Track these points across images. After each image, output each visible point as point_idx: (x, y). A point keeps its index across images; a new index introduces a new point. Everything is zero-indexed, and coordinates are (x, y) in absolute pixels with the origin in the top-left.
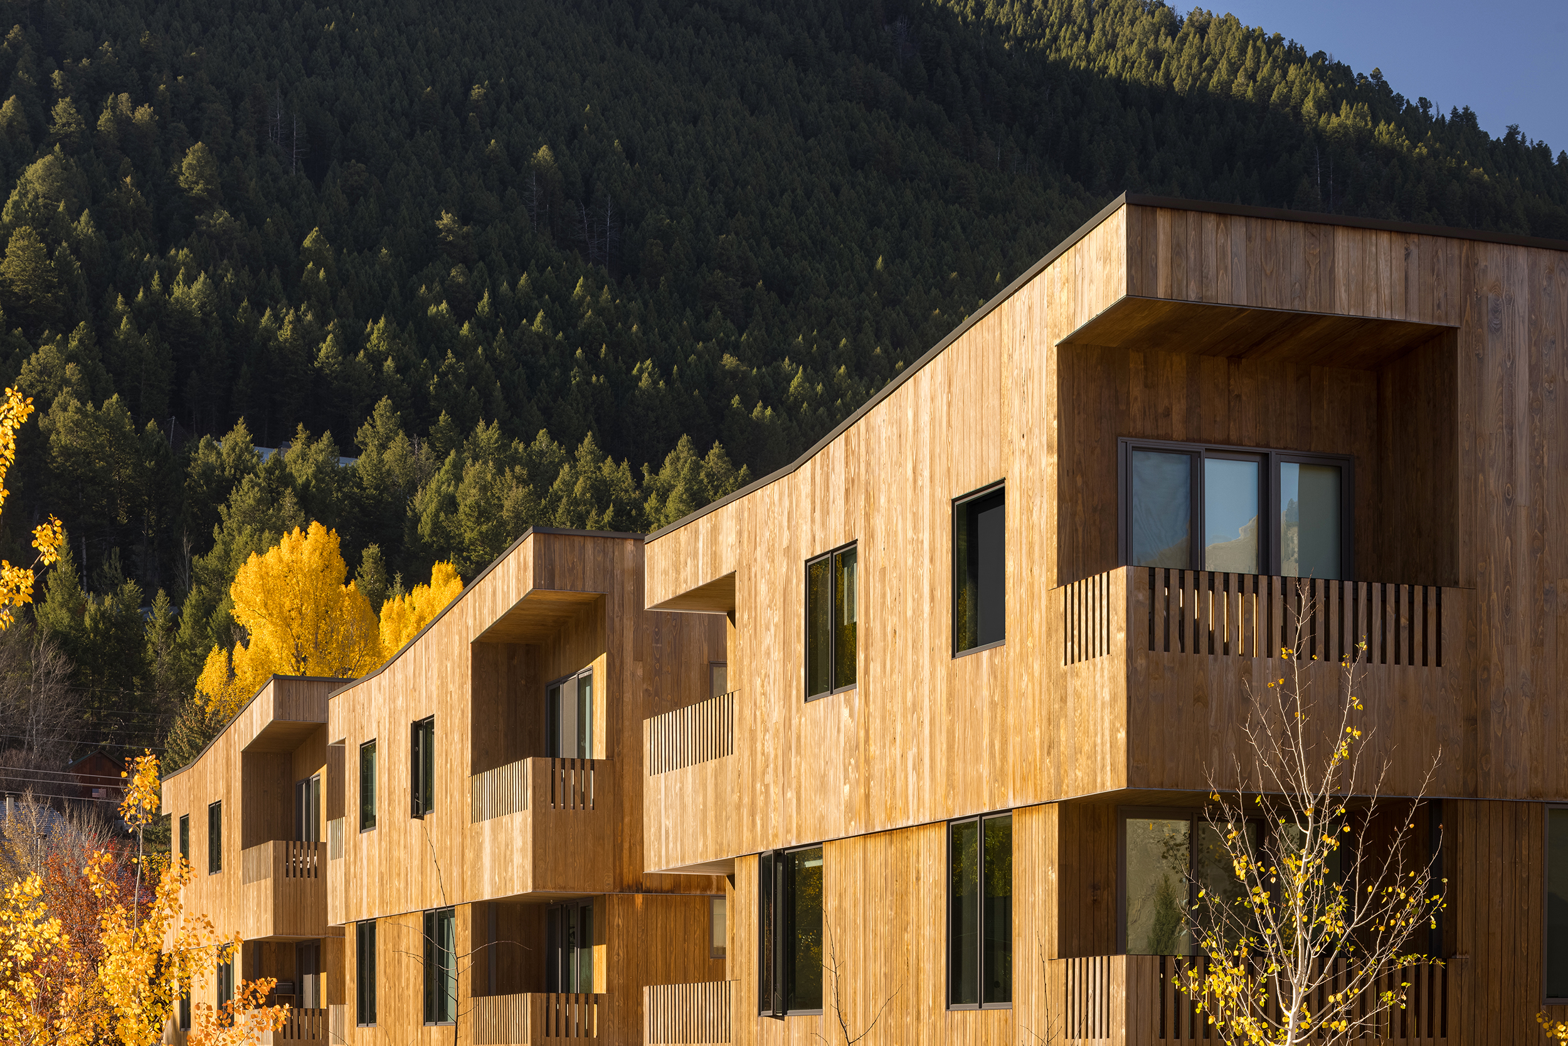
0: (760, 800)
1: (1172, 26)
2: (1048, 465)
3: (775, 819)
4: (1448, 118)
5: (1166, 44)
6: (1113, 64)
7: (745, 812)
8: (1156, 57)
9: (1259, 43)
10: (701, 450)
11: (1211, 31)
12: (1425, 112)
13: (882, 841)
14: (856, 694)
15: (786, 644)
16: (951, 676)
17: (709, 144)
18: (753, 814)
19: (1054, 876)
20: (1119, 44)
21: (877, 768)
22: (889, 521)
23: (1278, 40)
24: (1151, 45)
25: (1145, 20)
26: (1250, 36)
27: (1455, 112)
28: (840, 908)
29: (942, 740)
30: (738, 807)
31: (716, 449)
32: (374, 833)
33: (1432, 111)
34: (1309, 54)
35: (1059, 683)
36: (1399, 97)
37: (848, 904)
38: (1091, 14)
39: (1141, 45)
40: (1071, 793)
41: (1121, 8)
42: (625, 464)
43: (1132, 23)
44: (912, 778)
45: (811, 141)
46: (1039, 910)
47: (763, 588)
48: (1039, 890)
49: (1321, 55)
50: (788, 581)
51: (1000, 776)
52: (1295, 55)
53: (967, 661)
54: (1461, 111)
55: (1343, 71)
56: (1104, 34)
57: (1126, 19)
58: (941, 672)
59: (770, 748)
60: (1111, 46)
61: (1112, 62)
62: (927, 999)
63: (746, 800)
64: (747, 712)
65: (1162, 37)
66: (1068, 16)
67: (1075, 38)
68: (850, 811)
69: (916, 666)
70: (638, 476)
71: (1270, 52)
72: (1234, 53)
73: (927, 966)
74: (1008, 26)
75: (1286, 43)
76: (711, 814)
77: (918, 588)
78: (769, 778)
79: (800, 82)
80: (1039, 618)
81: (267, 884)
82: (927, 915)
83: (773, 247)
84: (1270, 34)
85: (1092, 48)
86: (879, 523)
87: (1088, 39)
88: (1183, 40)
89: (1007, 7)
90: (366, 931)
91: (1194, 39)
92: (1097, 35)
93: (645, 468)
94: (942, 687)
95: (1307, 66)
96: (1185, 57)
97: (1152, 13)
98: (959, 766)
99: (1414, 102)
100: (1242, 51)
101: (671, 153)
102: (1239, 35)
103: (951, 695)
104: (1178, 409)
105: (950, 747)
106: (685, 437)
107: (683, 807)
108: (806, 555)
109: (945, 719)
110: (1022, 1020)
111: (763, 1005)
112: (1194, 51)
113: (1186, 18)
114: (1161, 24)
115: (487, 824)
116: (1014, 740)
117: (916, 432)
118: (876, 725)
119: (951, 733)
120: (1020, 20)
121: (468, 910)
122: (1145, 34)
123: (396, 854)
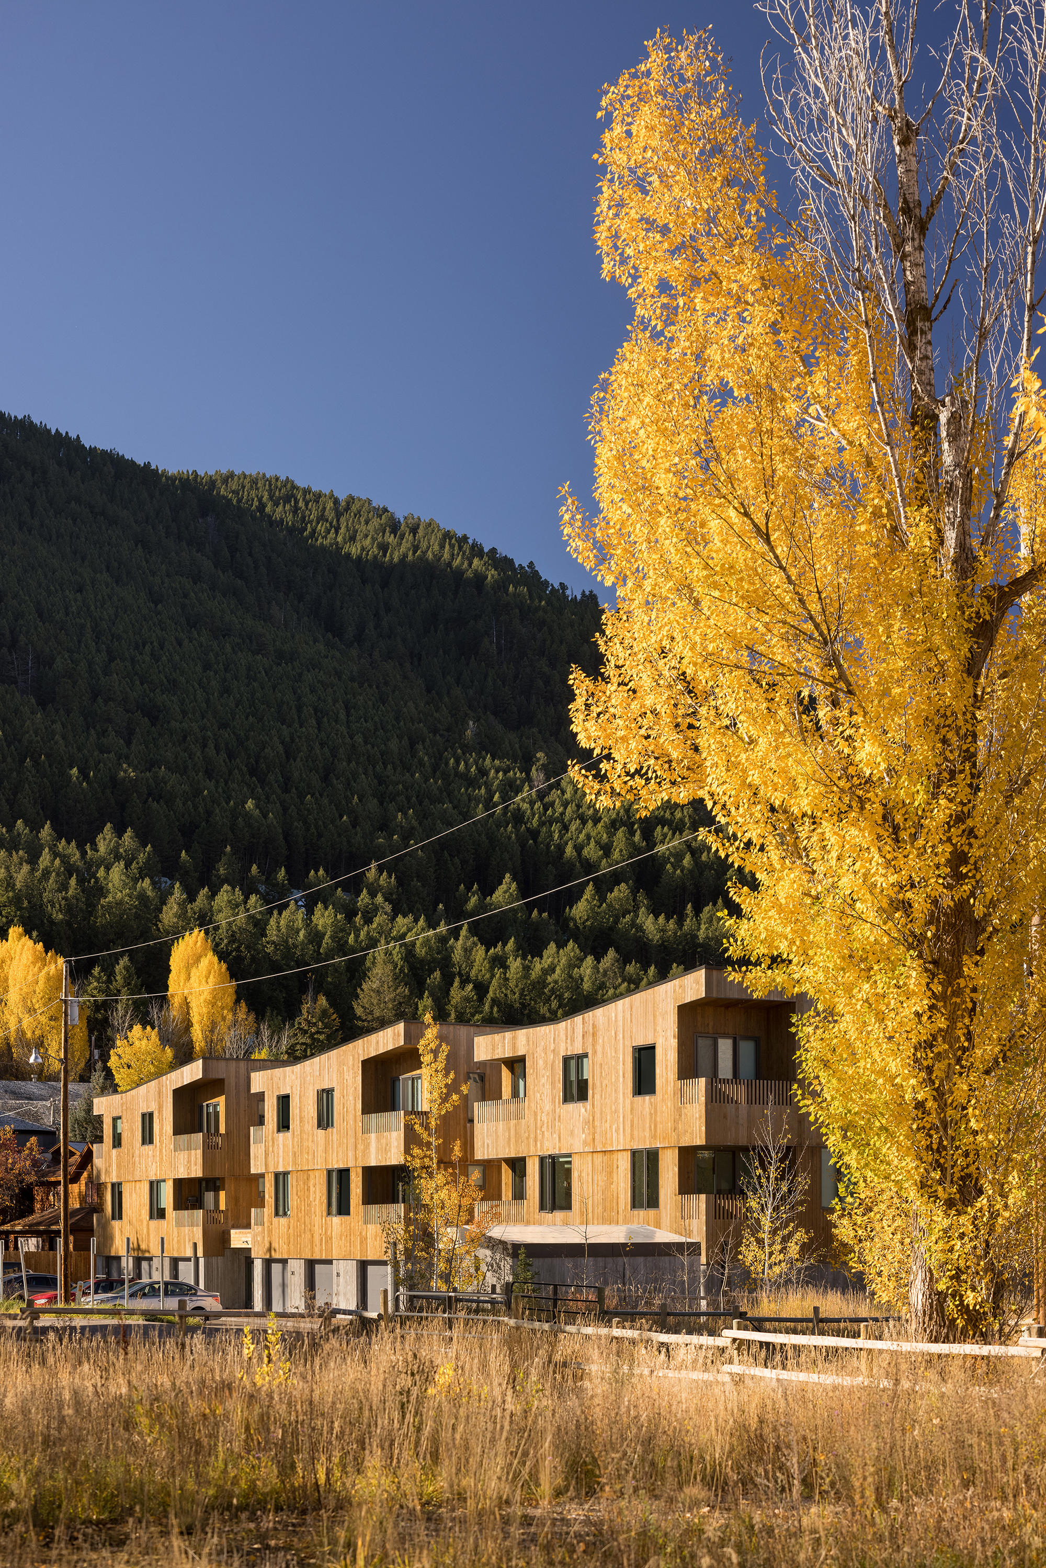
0: (540, 1137)
1: (394, 527)
2: (674, 1042)
3: (546, 1144)
4: (579, 597)
5: (391, 539)
6: (355, 550)
7: (532, 1141)
8: (384, 547)
9: (453, 541)
10: (120, 832)
11: (421, 532)
12: (564, 593)
13: (600, 1155)
14: (588, 1104)
15: (553, 1083)
16: (632, 1103)
17: (93, 608)
18: (536, 1142)
19: (676, 1169)
20: (358, 538)
21: (598, 1130)
22: (603, 1048)
23: (465, 538)
24: (380, 539)
25: (375, 522)
26: (448, 535)
27: (583, 593)
28: (580, 1176)
29: (628, 1124)
30: (528, 1138)
31: (129, 833)
32: (289, 1135)
33: (568, 592)
34: (486, 550)
35: (679, 1110)
36: (546, 582)
37: (584, 1174)
38: (338, 515)
39: (374, 539)
40: (683, 1144)
41: (359, 512)
42: (73, 844)
43: (367, 523)
44: (615, 1135)
45: (160, 606)
46: (671, 1179)
47: (541, 1062)
48: (671, 1174)
49: (493, 551)
50: (554, 1062)
51: (654, 1137)
52: (477, 550)
53: (639, 1099)
54: (587, 593)
55: (509, 562)
56: (348, 530)
57: (362, 520)
58: (628, 1101)
59: (544, 1118)
60: (353, 539)
61: (354, 550)
62: (622, 1207)
63: (532, 1136)
64: (532, 1105)
65: (387, 534)
66: (323, 515)
67: (328, 532)
68: (585, 1143)
69: (616, 1098)
70: (84, 853)
71: (460, 548)
72: (436, 547)
73: (622, 1196)
74: (282, 520)
75: (470, 541)
76: (513, 1140)
77: (617, 1072)
78: (544, 1129)
79: (147, 562)
80: (670, 1089)
81: (199, 1152)
82: (621, 1179)
83: (142, 684)
84: (460, 534)
85: (340, 539)
86: (599, 1048)
87: (337, 532)
88: (402, 537)
89: (281, 507)
90: (281, 1178)
91: (409, 537)
92: (342, 530)
93: (88, 847)
94: (628, 1107)
95: (486, 558)
96: (403, 549)
97: (380, 516)
98: (636, 1133)
99: (556, 586)
100: (442, 547)
101: (67, 615)
102: (440, 535)
103: (632, 1109)
104: (711, 1024)
105: (632, 1126)
106: (109, 825)
107: (497, 1136)
108: (563, 1053)
109: (630, 1117)
110: (663, 1214)
111: (542, 1207)
112: (409, 545)
113: (402, 520)
114: (386, 525)
115: (373, 1136)
116: (659, 1126)
117: (616, 1021)
118: (598, 1115)
119: (632, 1121)
120: (290, 517)
121: (360, 1171)
122: (376, 531)
123: (305, 1144)
